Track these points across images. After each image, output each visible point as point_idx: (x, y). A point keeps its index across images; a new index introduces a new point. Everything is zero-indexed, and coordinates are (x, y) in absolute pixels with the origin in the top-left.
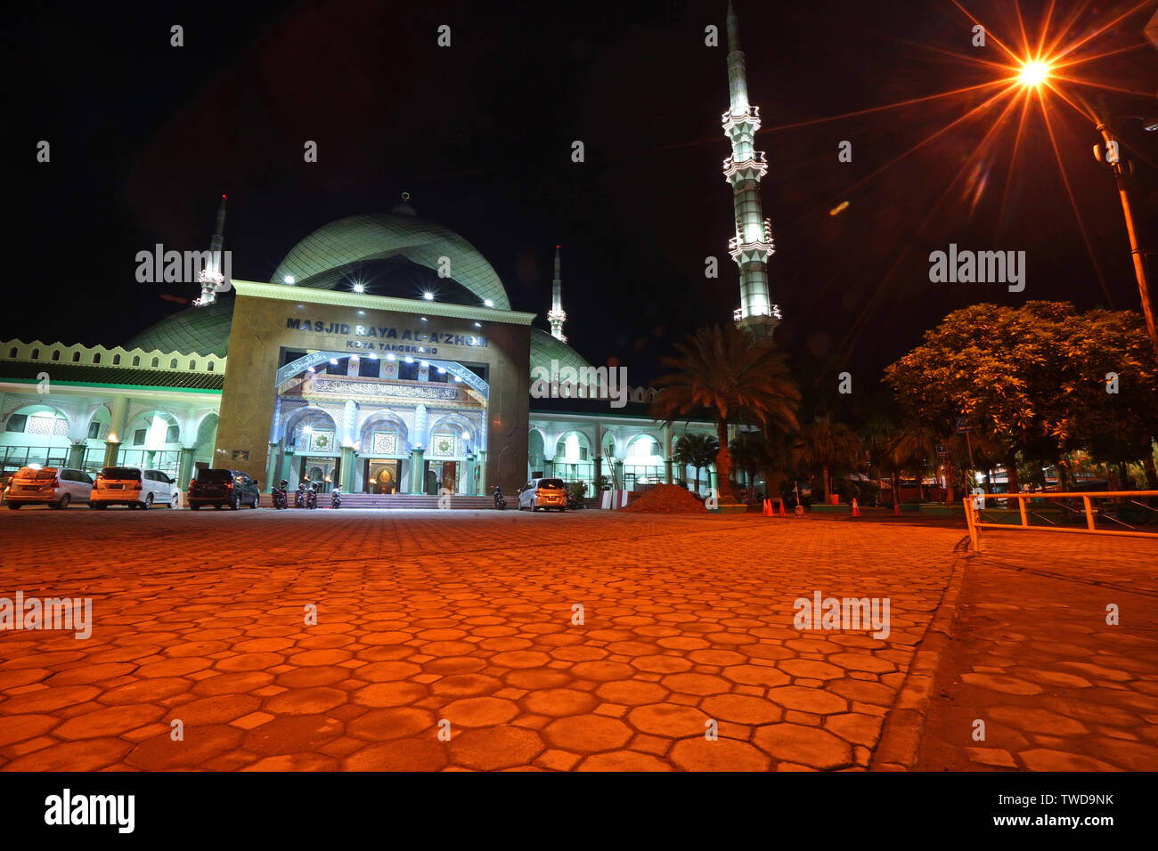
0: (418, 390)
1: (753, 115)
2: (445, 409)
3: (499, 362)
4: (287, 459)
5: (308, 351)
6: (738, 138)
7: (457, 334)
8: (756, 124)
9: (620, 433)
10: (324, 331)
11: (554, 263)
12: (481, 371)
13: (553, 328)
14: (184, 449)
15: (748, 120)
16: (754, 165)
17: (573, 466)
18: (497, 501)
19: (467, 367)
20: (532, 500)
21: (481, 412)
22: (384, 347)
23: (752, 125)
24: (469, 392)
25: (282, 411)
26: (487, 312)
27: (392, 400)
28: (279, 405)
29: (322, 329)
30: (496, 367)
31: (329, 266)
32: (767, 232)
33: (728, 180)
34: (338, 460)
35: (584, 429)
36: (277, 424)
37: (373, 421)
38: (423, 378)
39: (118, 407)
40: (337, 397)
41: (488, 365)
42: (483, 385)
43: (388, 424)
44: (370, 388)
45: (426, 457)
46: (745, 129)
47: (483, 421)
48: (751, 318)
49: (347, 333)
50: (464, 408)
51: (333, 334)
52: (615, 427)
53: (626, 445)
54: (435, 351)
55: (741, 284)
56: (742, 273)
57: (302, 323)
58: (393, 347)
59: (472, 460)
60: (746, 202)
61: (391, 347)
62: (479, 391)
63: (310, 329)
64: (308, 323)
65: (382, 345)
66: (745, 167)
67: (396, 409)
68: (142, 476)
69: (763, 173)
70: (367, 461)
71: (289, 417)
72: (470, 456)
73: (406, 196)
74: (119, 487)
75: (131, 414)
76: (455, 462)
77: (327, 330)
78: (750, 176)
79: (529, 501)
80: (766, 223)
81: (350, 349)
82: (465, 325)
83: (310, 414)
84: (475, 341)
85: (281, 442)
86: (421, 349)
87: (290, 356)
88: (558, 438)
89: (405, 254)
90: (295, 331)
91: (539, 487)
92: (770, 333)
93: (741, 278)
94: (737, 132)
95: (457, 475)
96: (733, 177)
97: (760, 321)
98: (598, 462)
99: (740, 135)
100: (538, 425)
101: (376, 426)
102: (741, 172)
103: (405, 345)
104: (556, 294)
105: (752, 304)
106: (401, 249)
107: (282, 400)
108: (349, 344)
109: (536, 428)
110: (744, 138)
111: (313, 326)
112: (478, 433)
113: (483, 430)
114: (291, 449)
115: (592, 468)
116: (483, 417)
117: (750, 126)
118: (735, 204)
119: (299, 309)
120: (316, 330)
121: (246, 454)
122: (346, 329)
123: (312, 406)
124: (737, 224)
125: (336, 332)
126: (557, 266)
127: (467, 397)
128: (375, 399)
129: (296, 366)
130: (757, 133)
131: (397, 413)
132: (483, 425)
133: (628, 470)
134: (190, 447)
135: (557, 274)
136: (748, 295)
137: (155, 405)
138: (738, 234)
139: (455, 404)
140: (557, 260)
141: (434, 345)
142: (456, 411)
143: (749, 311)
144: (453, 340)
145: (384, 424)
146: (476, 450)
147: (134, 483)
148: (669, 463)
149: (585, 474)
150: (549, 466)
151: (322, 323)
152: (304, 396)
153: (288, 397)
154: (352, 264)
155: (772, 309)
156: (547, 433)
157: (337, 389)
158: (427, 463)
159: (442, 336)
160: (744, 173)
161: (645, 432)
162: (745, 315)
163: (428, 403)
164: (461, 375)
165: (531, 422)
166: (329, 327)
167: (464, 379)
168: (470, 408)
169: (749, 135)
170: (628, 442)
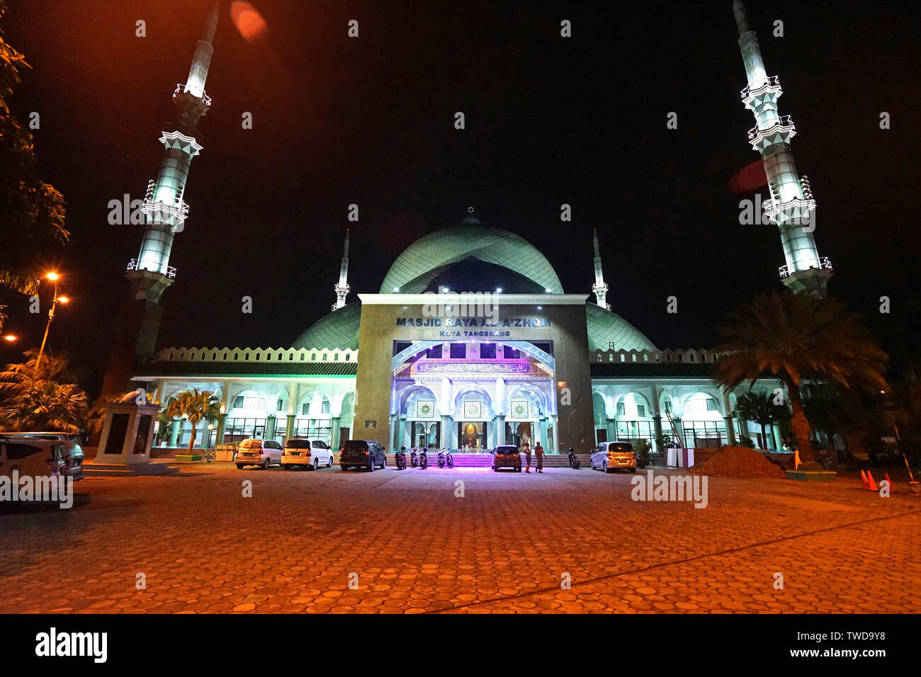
0: (496, 367)
1: (773, 84)
2: (520, 381)
3: (561, 338)
4: (402, 423)
5: (412, 342)
6: (759, 108)
7: (525, 318)
8: (777, 91)
9: (674, 391)
10: (423, 326)
11: (593, 244)
12: (546, 346)
13: (598, 298)
14: (333, 418)
15: (769, 90)
16: (781, 129)
17: (633, 422)
18: (571, 461)
19: (535, 345)
20: (604, 462)
21: (550, 381)
22: (468, 334)
23: (774, 93)
24: (538, 365)
25: (397, 389)
26: (547, 297)
27: (477, 376)
28: (395, 384)
29: (421, 325)
30: (559, 343)
31: (421, 272)
32: (805, 189)
33: (755, 148)
34: (439, 423)
35: (640, 390)
36: (394, 399)
37: (463, 392)
38: (500, 355)
39: (293, 390)
40: (436, 376)
41: (552, 341)
42: (549, 358)
43: (474, 393)
44: (459, 367)
45: (507, 419)
46: (767, 99)
47: (552, 389)
48: (797, 272)
49: (439, 326)
50: (535, 379)
51: (429, 327)
52: (670, 387)
53: (683, 402)
54: (508, 333)
55: (783, 242)
56: (783, 231)
57: (407, 321)
58: (475, 333)
59: (544, 420)
60: (778, 164)
61: (473, 333)
62: (546, 363)
63: (413, 325)
64: (411, 320)
65: (466, 333)
66: (771, 133)
67: (481, 383)
68: (311, 445)
69: (792, 134)
70: (460, 424)
71: (402, 393)
72: (542, 418)
73: (471, 210)
74: (298, 454)
75: (301, 394)
76: (529, 423)
77: (425, 324)
78: (778, 140)
79: (602, 463)
80: (803, 180)
81: (443, 338)
82: (529, 310)
83: (417, 390)
84: (539, 322)
85: (397, 413)
86: (497, 333)
87: (400, 346)
88: (617, 399)
89: (475, 256)
90: (402, 327)
91: (610, 451)
92: (824, 285)
93: (782, 236)
94: (758, 103)
95: (532, 434)
96: (760, 145)
97: (811, 274)
98: (657, 420)
99: (762, 105)
100: (599, 388)
101: (465, 395)
102: (768, 138)
103: (484, 331)
104: (598, 269)
105: (798, 258)
106: (471, 252)
107: (397, 381)
108: (442, 334)
109: (597, 391)
110: (767, 107)
111: (415, 323)
112: (548, 399)
113: (553, 396)
114: (404, 416)
115: (652, 425)
116: (552, 385)
117: (771, 96)
118: (766, 169)
119: (404, 310)
120: (417, 325)
121: (375, 423)
122: (438, 323)
123: (418, 384)
124: (770, 187)
125: (432, 325)
126: (596, 246)
127: (536, 369)
128: (464, 376)
129: (406, 354)
130: (779, 100)
131: (482, 386)
132: (553, 392)
133: (688, 425)
134: (337, 416)
135: (597, 252)
136: (792, 251)
137: (314, 386)
138: (773, 196)
139: (527, 376)
140: (596, 241)
141: (506, 329)
142: (529, 382)
143: (796, 267)
144: (521, 323)
145: (471, 393)
146: (547, 413)
147: (306, 450)
148: (729, 420)
149: (645, 430)
150: (611, 424)
151: (421, 319)
152: (412, 376)
153: (401, 378)
154: (438, 269)
155: (822, 261)
156: (607, 395)
157: (435, 369)
158: (507, 423)
159: (512, 321)
160: (771, 138)
161: (700, 390)
162: (791, 270)
163: (505, 377)
164: (531, 351)
165: (593, 387)
166: (426, 322)
167: (534, 355)
168: (540, 379)
169: (771, 103)
170: (684, 399)
